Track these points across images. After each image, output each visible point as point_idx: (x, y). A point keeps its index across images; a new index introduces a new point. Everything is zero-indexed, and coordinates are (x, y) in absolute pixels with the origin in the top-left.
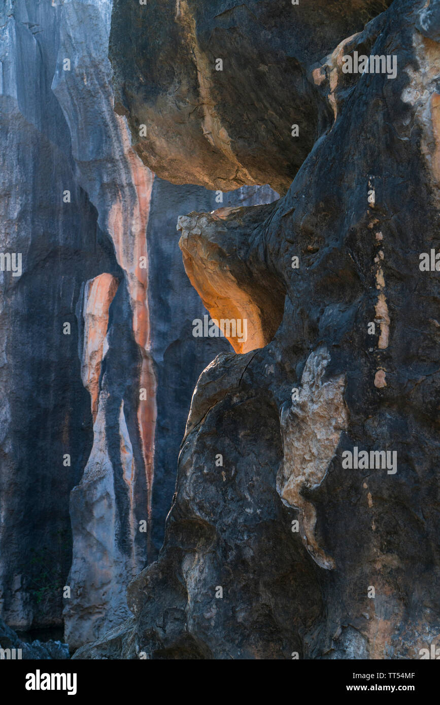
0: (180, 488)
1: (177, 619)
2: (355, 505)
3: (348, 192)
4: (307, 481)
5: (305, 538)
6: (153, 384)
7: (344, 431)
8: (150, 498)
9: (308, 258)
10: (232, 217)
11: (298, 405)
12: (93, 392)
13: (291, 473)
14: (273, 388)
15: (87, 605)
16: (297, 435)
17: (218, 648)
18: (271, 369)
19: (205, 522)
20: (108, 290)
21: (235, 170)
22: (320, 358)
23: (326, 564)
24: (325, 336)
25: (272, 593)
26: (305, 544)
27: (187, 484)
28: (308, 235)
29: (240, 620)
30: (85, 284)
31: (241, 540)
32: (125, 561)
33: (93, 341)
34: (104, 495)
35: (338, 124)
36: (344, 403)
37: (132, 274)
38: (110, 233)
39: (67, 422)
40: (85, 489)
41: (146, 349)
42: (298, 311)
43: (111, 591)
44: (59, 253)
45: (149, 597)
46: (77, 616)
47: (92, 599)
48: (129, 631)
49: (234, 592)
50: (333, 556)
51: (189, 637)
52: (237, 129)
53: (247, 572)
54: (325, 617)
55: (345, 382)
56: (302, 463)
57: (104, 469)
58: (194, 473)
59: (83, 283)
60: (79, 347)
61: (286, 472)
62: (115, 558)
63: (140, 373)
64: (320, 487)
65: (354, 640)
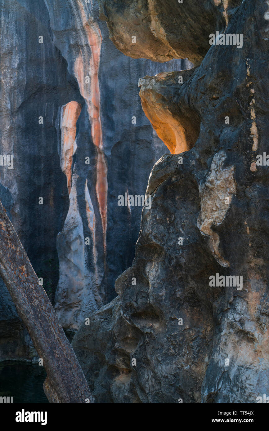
0: (143, 227)
1: (144, 297)
2: (240, 233)
3: (235, 67)
4: (215, 221)
5: (213, 251)
6: (105, 169)
7: (234, 194)
8: (105, 238)
9: (213, 102)
10: (168, 78)
11: (209, 181)
12: (68, 175)
13: (206, 217)
14: (194, 173)
15: (69, 303)
16: (209, 197)
17: (167, 311)
18: (193, 163)
19: (158, 245)
20: (75, 112)
21: (168, 50)
22: (221, 156)
23: (225, 264)
24: (223, 144)
25: (195, 281)
26: (213, 254)
27: (148, 225)
28: (213, 89)
29: (178, 296)
30: (61, 108)
31: (179, 254)
32: (91, 276)
33: (67, 143)
34: (77, 237)
35: (229, 28)
36: (234, 180)
37: (90, 102)
38: (76, 76)
39: (52, 193)
40: (66, 234)
41: (100, 148)
42: (208, 131)
43: (83, 294)
44: (44, 89)
45: (128, 286)
46: (64, 309)
47: (72, 299)
48: (116, 305)
49: (175, 281)
50: (229, 260)
51: (151, 306)
52: (170, 28)
53: (182, 271)
54: (225, 292)
55: (235, 169)
56: (211, 212)
57: (77, 221)
58: (151, 219)
59: (59, 107)
60: (58, 147)
61: (203, 217)
62: (85, 274)
63: (96, 162)
64: (222, 224)
65: (240, 303)
